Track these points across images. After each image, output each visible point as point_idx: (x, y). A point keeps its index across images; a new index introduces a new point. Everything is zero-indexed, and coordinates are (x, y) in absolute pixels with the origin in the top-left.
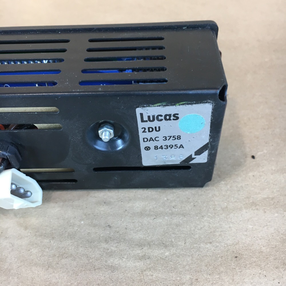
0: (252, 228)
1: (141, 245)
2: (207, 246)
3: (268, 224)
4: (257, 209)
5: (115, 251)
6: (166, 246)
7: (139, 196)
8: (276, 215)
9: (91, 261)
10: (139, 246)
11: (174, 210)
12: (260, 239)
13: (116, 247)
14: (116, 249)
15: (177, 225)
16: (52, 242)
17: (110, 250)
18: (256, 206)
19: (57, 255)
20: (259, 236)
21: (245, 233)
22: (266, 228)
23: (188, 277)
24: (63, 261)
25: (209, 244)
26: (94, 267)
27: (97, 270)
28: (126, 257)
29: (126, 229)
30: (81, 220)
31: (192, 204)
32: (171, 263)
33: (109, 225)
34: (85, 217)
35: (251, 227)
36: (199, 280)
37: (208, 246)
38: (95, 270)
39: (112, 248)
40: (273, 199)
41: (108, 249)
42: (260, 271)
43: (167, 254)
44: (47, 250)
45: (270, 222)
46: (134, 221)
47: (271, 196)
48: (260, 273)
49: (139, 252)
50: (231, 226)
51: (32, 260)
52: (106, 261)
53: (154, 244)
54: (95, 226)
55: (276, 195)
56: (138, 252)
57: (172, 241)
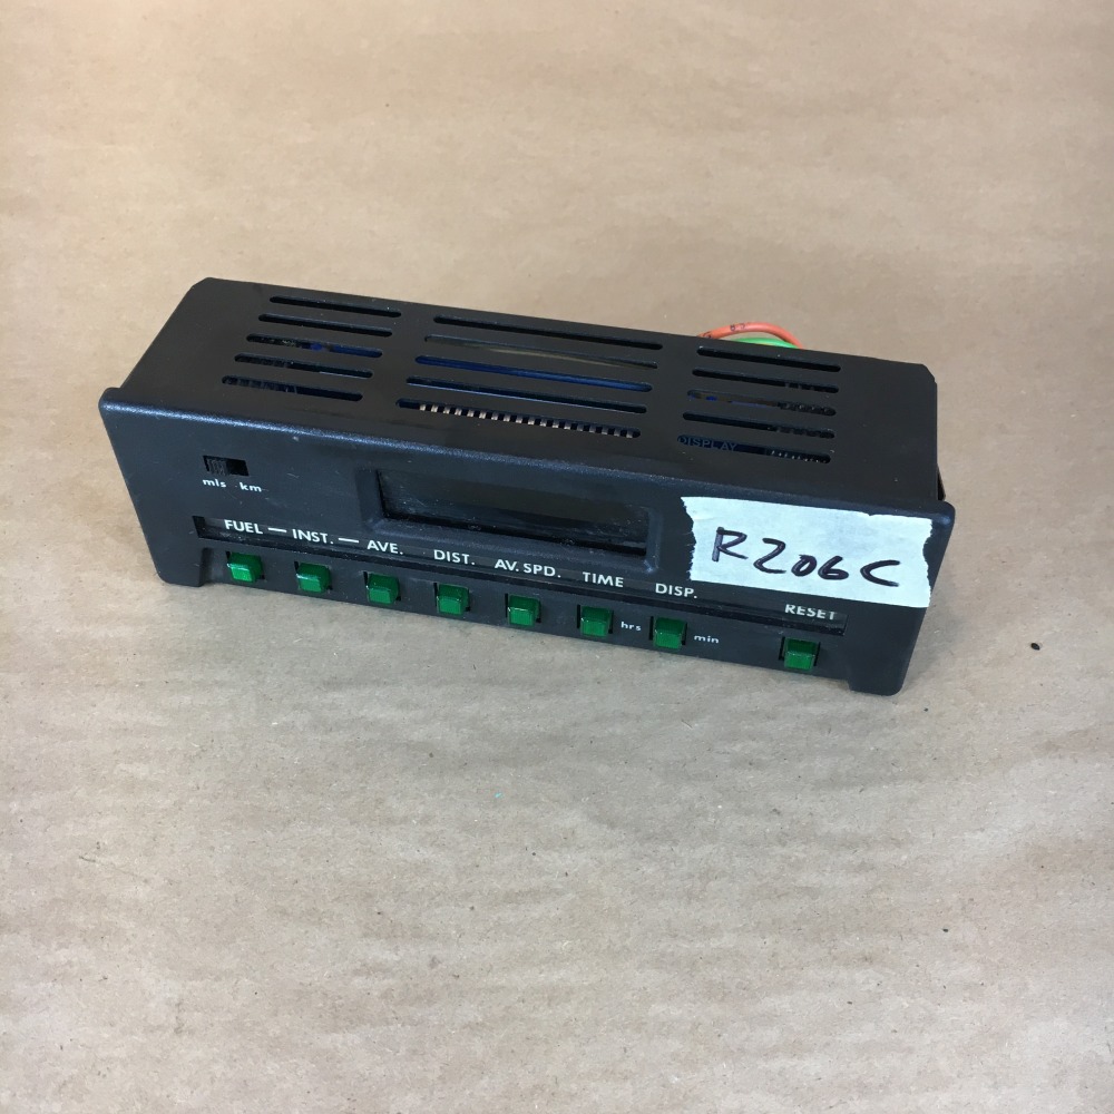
0: (1056, 795)
1: (850, 843)
2: (976, 837)
3: (1085, 784)
4: (1060, 757)
5: (804, 859)
6: (898, 844)
7: (817, 746)
8: (1098, 765)
9: (765, 881)
10: (848, 848)
11: (895, 770)
12: (1074, 816)
13: (804, 851)
14: (804, 855)
15: (911, 801)
16: (676, 850)
17: (794, 858)
18: (1057, 750)
19: (697, 875)
20: (1071, 809)
22: (1081, 793)
23: (955, 896)
24: (712, 884)
25: (979, 833)
26: (776, 892)
27: (782, 898)
28: (828, 869)
29: (811, 814)
30: (715, 803)
31: (929, 755)
32: (917, 874)
33: (775, 810)
34: (719, 796)
36: (975, 900)
37: (979, 836)
38: (779, 897)
39: (797, 854)
40: (1086, 732)
41: (790, 857)
42: (1082, 876)
43: (905, 857)
44: (672, 866)
45: (1087, 781)
46: (822, 798)
47: (1081, 728)
48: (1083, 880)
49: (851, 858)
50: (1016, 793)
51: (653, 887)
52: (795, 881)
53: (875, 841)
54: (748, 813)
55: (1091, 724)
56: (848, 857)
57: (907, 833)
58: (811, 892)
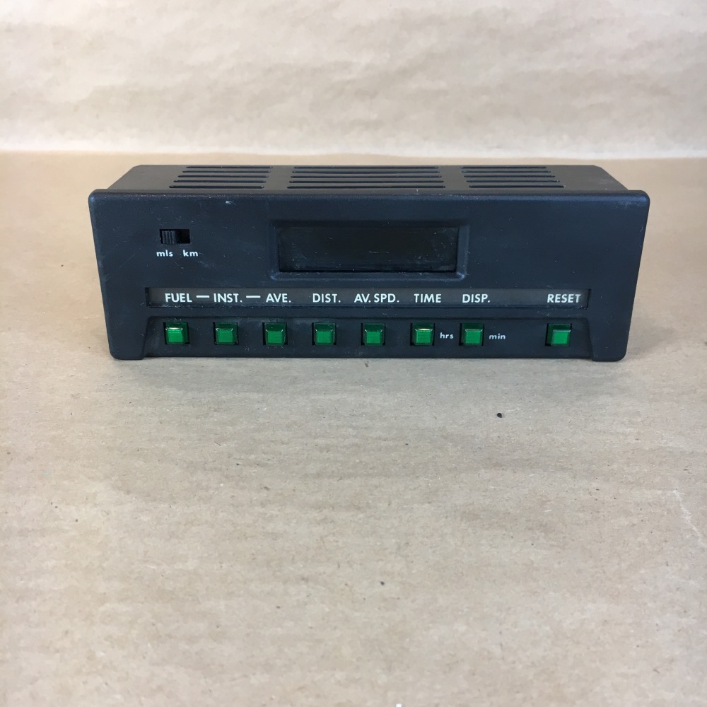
0: (495, 488)
5: (277, 516)
9: (239, 528)
12: (507, 500)
13: (279, 511)
15: (376, 487)
16: (174, 507)
17: (269, 515)
19: (184, 523)
20: (505, 497)
21: (483, 494)
22: (515, 488)
24: (193, 528)
26: (245, 535)
27: (249, 539)
28: (295, 521)
29: (294, 490)
30: (219, 483)
32: (366, 526)
34: (224, 479)
35: (493, 487)
38: (246, 538)
41: (266, 514)
42: (504, 532)
45: (522, 482)
48: (504, 535)
52: (264, 528)
54: (243, 488)
58: (275, 536)
